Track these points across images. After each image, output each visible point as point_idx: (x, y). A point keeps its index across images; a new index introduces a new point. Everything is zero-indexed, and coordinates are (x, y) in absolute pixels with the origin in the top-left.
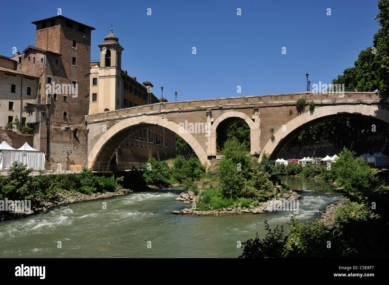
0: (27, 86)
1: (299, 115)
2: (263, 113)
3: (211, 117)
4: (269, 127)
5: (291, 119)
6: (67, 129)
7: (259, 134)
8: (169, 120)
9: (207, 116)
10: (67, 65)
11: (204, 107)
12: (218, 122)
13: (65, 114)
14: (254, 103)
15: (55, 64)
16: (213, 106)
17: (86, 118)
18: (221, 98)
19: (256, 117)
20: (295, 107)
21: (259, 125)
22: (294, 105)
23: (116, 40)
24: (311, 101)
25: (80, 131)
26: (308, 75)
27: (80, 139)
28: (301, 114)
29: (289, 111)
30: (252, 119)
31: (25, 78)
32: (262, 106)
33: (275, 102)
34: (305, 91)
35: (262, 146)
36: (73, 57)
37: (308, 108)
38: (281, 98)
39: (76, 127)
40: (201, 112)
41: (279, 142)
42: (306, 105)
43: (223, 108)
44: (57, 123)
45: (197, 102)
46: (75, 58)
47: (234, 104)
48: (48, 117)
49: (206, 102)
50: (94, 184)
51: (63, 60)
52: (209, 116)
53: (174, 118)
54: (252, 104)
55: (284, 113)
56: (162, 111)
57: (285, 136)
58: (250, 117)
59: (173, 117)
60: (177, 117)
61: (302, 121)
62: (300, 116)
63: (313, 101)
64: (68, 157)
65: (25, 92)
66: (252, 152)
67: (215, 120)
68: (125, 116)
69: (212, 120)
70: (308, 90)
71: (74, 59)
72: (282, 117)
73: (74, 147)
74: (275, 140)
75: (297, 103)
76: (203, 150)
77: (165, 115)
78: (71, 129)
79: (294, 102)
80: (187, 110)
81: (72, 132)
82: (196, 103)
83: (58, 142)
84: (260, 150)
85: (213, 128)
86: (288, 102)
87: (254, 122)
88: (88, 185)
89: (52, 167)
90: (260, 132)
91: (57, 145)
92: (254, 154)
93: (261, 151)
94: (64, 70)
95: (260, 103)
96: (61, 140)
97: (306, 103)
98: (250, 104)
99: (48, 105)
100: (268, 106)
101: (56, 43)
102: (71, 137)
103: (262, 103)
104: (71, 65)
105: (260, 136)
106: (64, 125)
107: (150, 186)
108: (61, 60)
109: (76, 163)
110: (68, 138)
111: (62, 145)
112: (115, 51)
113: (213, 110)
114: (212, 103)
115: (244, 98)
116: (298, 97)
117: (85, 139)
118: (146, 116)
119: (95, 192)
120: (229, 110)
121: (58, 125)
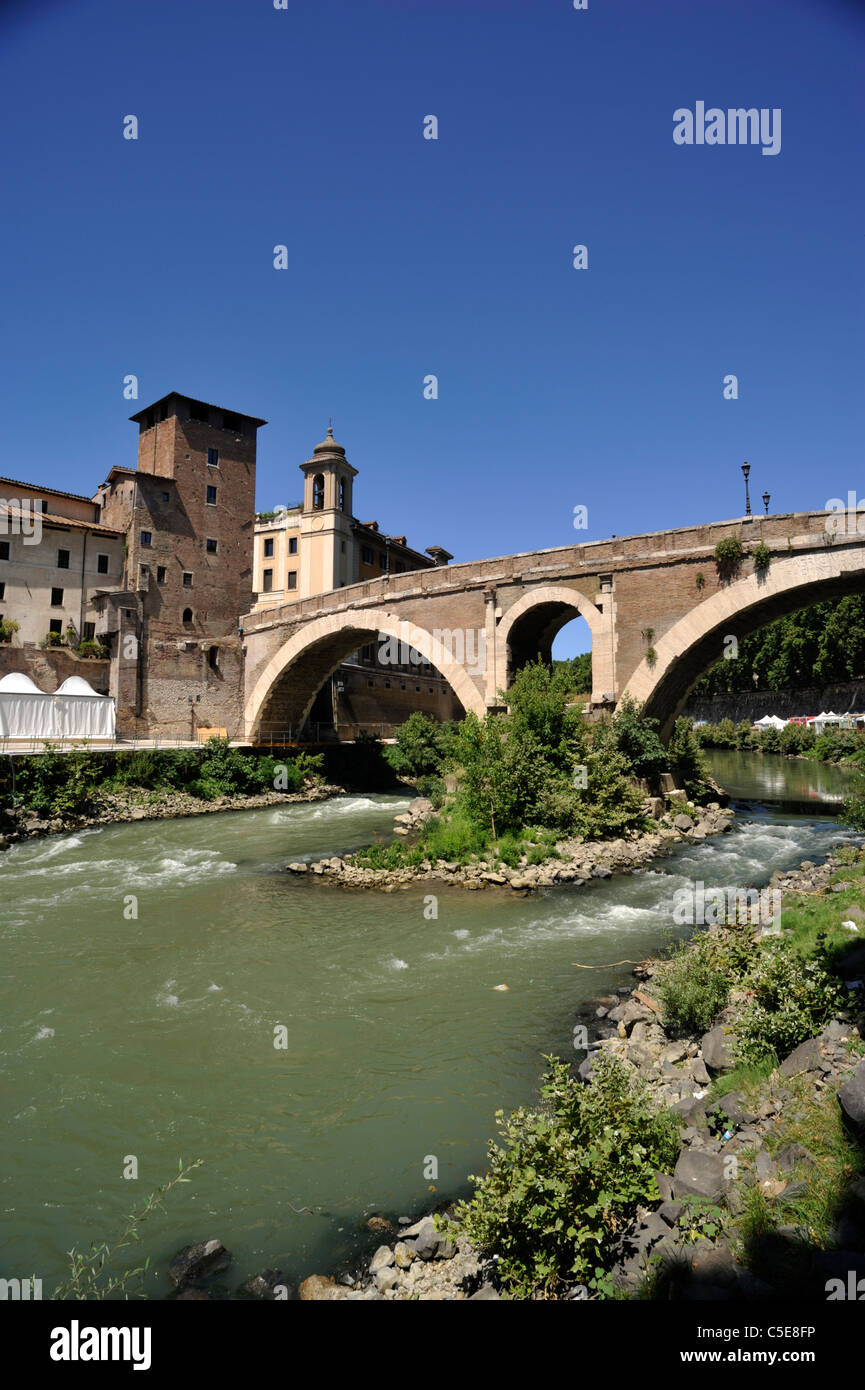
0: (98, 554)
1: (723, 587)
2: (624, 588)
3: (495, 607)
4: (642, 625)
5: (701, 600)
6: (191, 647)
7: (615, 646)
8: (403, 618)
9: (486, 602)
10: (191, 505)
11: (478, 579)
12: (511, 619)
13: (187, 615)
14: (600, 561)
15: (160, 501)
16: (499, 576)
17: (241, 623)
18: (520, 555)
19: (604, 598)
20: (712, 566)
21: (614, 621)
22: (709, 558)
23: (341, 451)
24: (759, 542)
25: (223, 652)
26: (748, 467)
27: (225, 669)
28: (729, 584)
29: (695, 578)
30: (596, 606)
31: (94, 535)
32: (621, 568)
33: (655, 555)
34: (740, 517)
35: (623, 677)
36: (209, 487)
37: (749, 564)
38: (673, 541)
39: (214, 644)
40: (471, 593)
41: (667, 666)
42: (745, 556)
43: (523, 579)
44: (166, 634)
45: (463, 569)
46: (215, 489)
47: (549, 568)
48: (141, 619)
49: (484, 566)
50: (229, 774)
51: (182, 493)
52: (491, 602)
53: (413, 613)
54: (595, 564)
55: (680, 583)
56: (388, 597)
57: (686, 648)
58: (590, 599)
59: (412, 609)
60: (421, 609)
61: (732, 604)
62: (727, 589)
63: (766, 542)
64: (192, 711)
65: (92, 565)
66: (597, 696)
67: (504, 613)
68: (313, 614)
69: (498, 612)
70: (749, 511)
71: (212, 491)
72: (675, 594)
73: (209, 687)
74: (658, 662)
75: (717, 551)
76: (476, 691)
77: (394, 607)
78: (200, 648)
79: (708, 549)
80: (442, 591)
81: (204, 655)
82: (459, 572)
83: (169, 677)
84: (617, 691)
85: (500, 635)
86: (693, 550)
87: (602, 612)
88: (214, 777)
89: (151, 732)
90: (616, 640)
91: (166, 683)
92: (600, 701)
93: (620, 692)
94: (185, 515)
95: (615, 559)
96: (176, 673)
97: (745, 551)
98: (590, 565)
99: (142, 593)
100: (637, 565)
101: (168, 457)
102: (200, 666)
103: (621, 558)
104: (202, 504)
105: (616, 650)
106: (183, 638)
107: (405, 779)
108: (176, 492)
109: (214, 725)
110: (193, 667)
111: (176, 684)
112: (333, 475)
113: (499, 586)
114: (497, 569)
115: (576, 550)
116: (720, 535)
117: (238, 669)
118: (354, 611)
119: (230, 793)
120: (539, 585)
121: (169, 640)
